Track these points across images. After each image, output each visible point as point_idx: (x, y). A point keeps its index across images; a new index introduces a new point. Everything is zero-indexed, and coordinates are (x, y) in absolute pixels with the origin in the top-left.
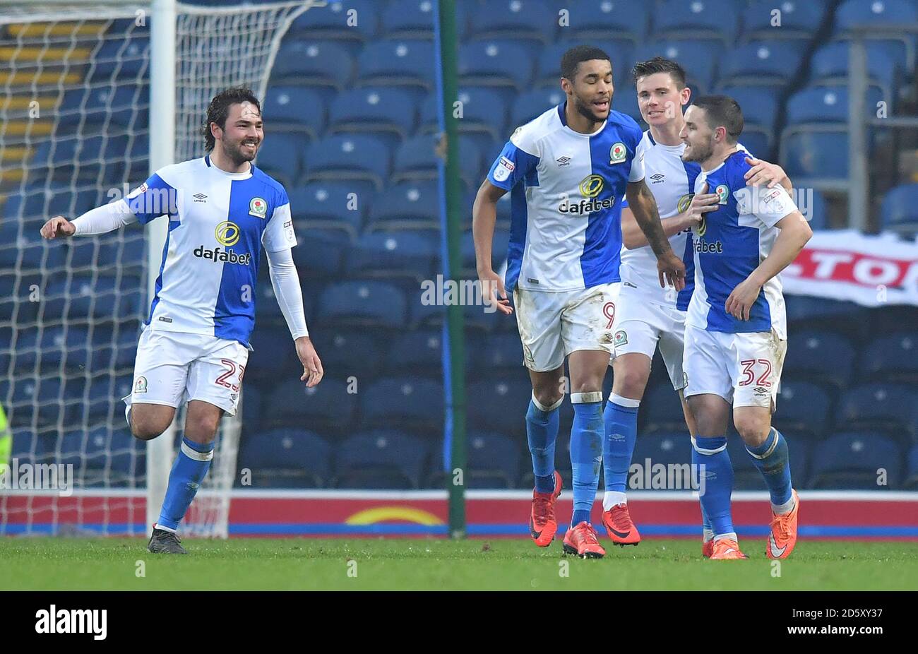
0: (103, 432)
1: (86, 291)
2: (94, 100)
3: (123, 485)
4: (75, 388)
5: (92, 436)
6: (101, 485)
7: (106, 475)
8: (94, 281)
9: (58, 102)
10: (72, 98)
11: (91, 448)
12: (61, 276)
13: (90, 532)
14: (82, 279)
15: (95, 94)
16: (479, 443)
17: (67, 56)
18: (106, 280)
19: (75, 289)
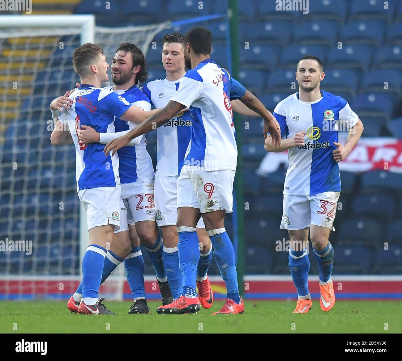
0: (58, 247)
1: (49, 175)
2: (52, 77)
3: (68, 274)
4: (43, 224)
5: (52, 249)
6: (56, 274)
7: (59, 269)
8: (53, 169)
9: (33, 78)
10: (41, 76)
11: (52, 255)
12: (35, 168)
13: (52, 299)
14: (46, 168)
15: (53, 73)
16: (251, 252)
17: (38, 54)
18: (59, 169)
19: (43, 174)
